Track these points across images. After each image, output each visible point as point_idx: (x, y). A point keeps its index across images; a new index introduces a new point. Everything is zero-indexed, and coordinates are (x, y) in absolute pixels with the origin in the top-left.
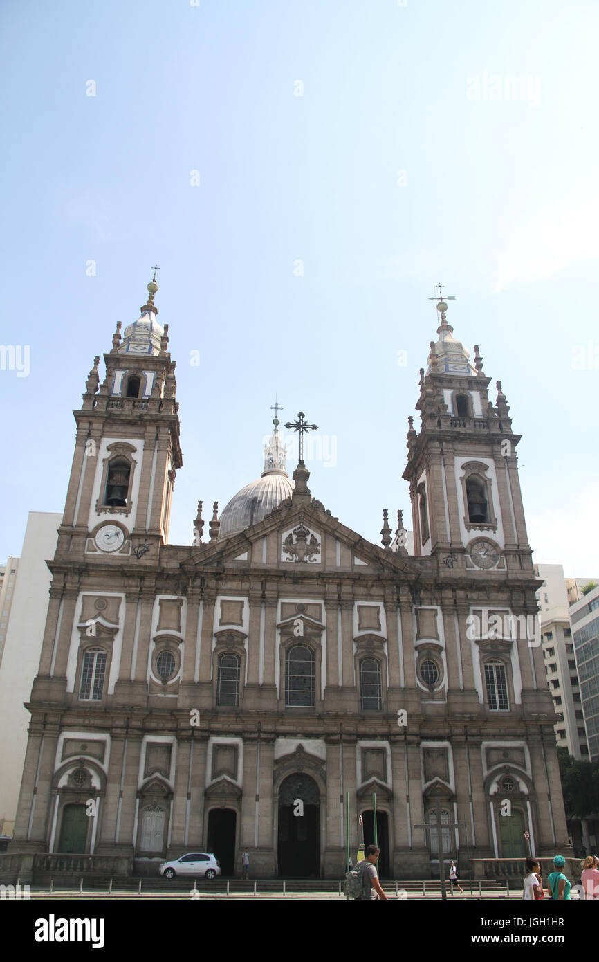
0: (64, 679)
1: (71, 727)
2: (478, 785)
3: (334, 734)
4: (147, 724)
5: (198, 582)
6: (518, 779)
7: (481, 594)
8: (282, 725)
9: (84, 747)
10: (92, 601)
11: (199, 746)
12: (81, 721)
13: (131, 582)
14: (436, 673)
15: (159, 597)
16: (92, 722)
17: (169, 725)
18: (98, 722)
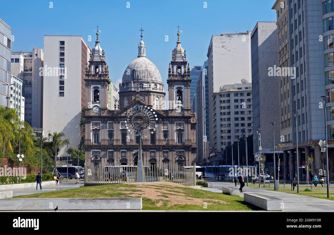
0: (90, 140)
1: (93, 149)
2: (174, 158)
3: (145, 149)
4: (108, 148)
5: (116, 119)
6: (182, 157)
7: (178, 119)
8: (135, 147)
9: (96, 153)
10: (94, 123)
11: (118, 152)
12: (95, 148)
13: (102, 119)
14: (167, 136)
15: (108, 122)
16: (97, 148)
17: (112, 148)
18: (98, 148)
